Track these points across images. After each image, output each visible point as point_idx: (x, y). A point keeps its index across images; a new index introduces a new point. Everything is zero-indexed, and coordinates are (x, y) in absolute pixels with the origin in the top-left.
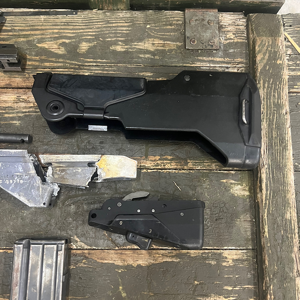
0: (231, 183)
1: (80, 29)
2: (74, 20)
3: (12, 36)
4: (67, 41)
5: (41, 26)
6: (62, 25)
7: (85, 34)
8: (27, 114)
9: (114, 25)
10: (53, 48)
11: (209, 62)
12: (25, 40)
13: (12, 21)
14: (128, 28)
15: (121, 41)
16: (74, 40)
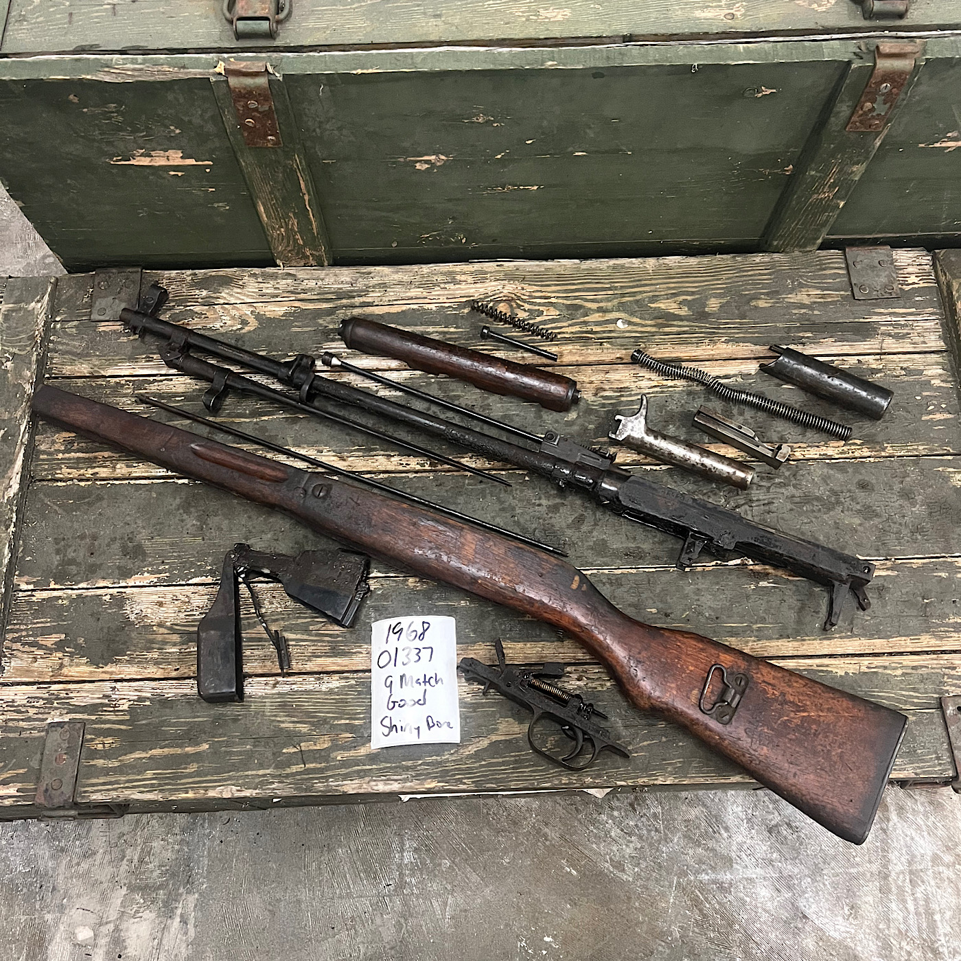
0: (949, 472)
1: (704, 281)
2: (694, 269)
3: (613, 296)
4: (689, 298)
5: (650, 280)
6: (678, 278)
7: (712, 287)
9: (749, 273)
10: (672, 308)
11: (890, 314)
12: (632, 300)
13: (610, 275)
14: (769, 277)
15: (763, 294)
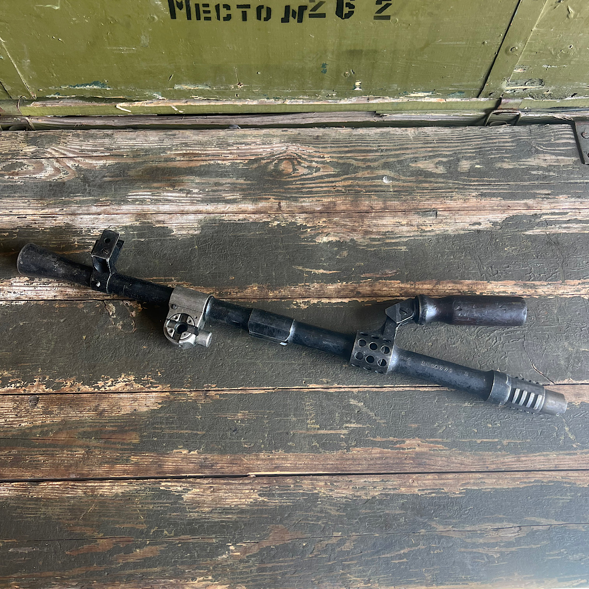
1: (457, 147)
2: (448, 137)
3: (380, 157)
5: (411, 144)
6: (434, 143)
7: (463, 151)
8: (413, 238)
10: (429, 167)
12: (396, 160)
13: (377, 140)
14: (511, 144)
16: (452, 158)
